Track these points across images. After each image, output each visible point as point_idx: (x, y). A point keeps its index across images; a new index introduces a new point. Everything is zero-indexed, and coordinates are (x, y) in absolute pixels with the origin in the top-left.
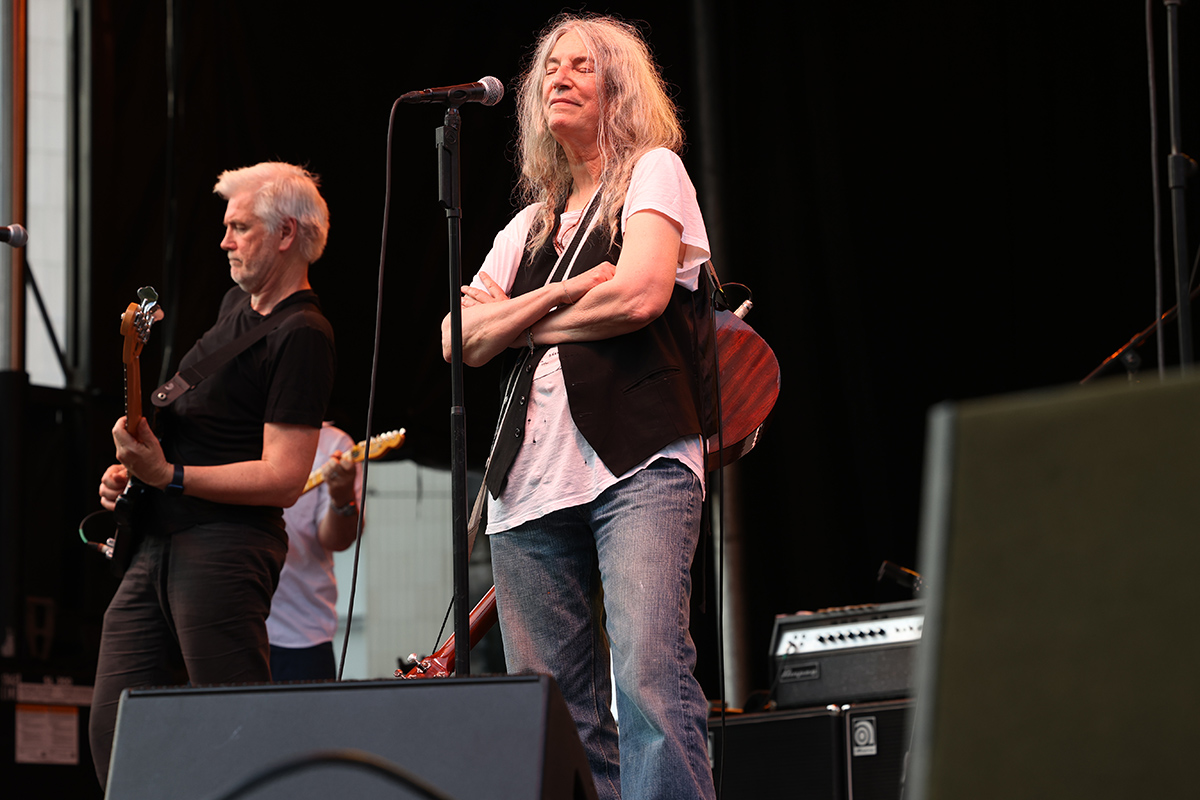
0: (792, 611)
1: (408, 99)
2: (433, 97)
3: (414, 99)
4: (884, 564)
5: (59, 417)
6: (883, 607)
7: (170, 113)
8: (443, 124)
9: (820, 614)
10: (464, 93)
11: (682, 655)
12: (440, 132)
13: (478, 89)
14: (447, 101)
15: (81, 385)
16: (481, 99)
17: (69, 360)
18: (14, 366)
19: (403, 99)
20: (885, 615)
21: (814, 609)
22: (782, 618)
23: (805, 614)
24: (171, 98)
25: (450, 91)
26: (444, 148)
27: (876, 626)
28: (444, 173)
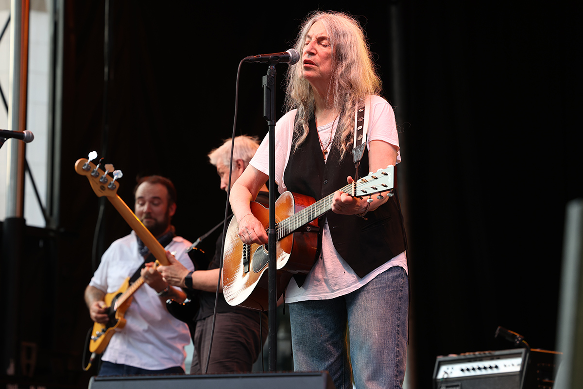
0: (446, 354)
1: (248, 60)
2: (261, 59)
3: (251, 60)
4: (499, 328)
5: (41, 244)
6: (497, 353)
7: (106, 78)
8: (266, 74)
9: (462, 356)
10: (278, 57)
11: (397, 374)
12: (265, 79)
13: (286, 55)
14: (270, 63)
15: (54, 226)
16: (288, 62)
17: (48, 213)
18: (18, 215)
19: (245, 60)
20: (498, 357)
21: (458, 353)
22: (440, 358)
23: (453, 356)
24: (106, 70)
25: (270, 56)
26: (267, 87)
27: (493, 363)
28: (267, 101)
